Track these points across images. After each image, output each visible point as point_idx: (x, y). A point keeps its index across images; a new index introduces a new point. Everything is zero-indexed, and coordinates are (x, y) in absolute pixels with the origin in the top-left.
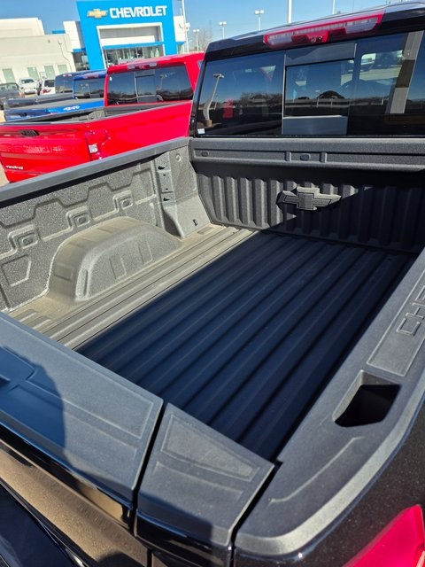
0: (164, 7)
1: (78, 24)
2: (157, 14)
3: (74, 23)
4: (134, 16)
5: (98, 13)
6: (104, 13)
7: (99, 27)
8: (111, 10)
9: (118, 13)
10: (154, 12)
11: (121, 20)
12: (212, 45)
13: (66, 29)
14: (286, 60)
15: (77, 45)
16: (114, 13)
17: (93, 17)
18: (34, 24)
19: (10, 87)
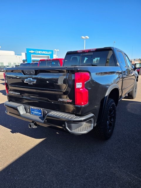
0: (51, 52)
1: (26, 54)
2: (49, 53)
3: (25, 53)
4: (42, 53)
5: (32, 52)
6: (34, 52)
7: (32, 55)
8: (36, 51)
9: (38, 52)
10: (48, 53)
11: (39, 54)
12: (68, 52)
13: (22, 55)
14: (81, 55)
15: (25, 59)
16: (37, 52)
17: (31, 52)
18: (12, 53)
19: (3, 67)
